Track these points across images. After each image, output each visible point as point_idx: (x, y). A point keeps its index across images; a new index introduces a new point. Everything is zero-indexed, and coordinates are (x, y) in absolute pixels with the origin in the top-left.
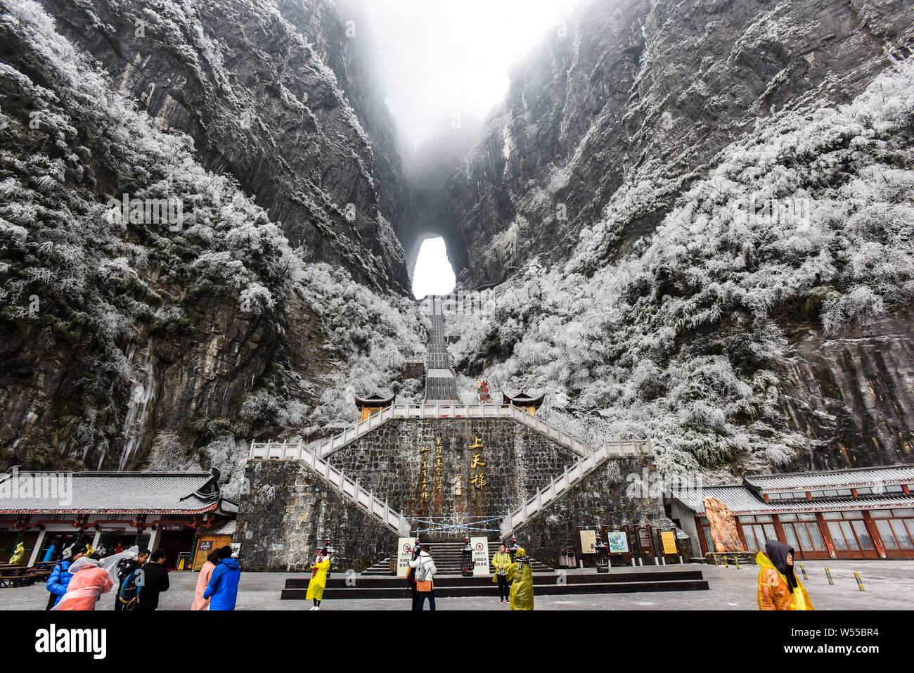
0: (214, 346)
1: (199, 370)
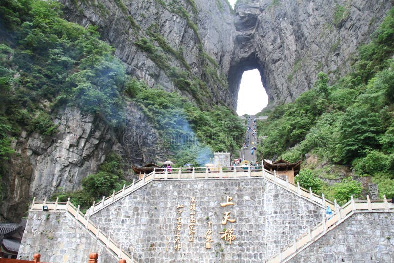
0: (67, 141)
1: (58, 159)
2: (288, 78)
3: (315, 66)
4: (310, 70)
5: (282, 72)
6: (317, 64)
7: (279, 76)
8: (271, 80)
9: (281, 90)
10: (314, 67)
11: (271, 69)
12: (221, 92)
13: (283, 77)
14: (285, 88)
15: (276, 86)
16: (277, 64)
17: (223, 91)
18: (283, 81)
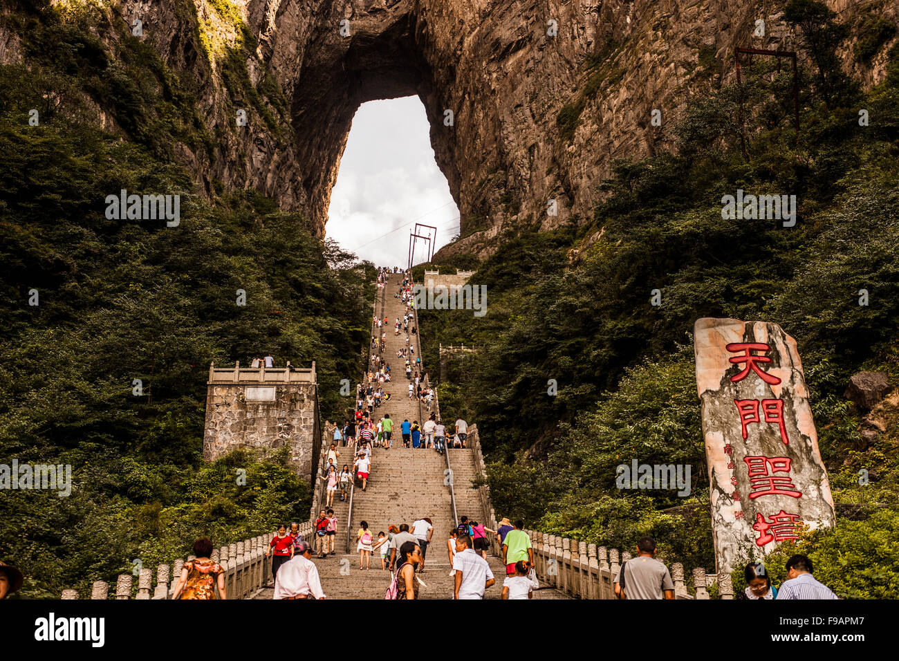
2: (560, 121)
3: (688, 66)
4: (665, 85)
5: (534, 97)
6: (696, 58)
7: (519, 114)
8: (481, 130)
9: (524, 172)
10: (682, 70)
11: (486, 85)
12: (258, 157)
13: (538, 118)
14: (543, 167)
15: (502, 153)
16: (511, 62)
17: (270, 154)
18: (535, 134)
